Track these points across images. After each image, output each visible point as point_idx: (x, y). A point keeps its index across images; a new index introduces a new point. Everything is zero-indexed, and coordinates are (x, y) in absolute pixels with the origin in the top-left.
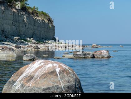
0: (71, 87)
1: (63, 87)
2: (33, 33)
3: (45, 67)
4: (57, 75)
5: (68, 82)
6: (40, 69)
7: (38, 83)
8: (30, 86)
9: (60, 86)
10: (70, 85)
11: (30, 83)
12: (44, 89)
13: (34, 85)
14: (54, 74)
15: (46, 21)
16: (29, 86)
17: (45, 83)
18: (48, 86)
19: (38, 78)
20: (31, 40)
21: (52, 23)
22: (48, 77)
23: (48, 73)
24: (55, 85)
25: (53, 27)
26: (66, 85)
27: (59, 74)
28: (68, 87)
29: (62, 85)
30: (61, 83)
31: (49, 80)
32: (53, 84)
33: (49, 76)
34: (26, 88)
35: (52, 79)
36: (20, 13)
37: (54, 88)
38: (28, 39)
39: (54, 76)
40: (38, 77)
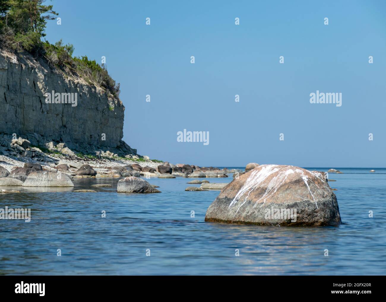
0: (328, 204)
1: (316, 203)
2: (61, 127)
3: (282, 174)
4: (305, 185)
5: (323, 197)
6: (275, 177)
7: (278, 198)
8: (265, 202)
9: (312, 202)
10: (326, 201)
11: (262, 198)
12: (288, 205)
13: (271, 201)
14: (301, 184)
15: (99, 89)
16: (262, 203)
17: (289, 197)
18: (295, 202)
19: (275, 191)
20: (59, 150)
21: (115, 97)
22: (291, 189)
23: (290, 182)
24: (304, 200)
25: (120, 107)
26: (321, 200)
27: (309, 185)
28: (324, 204)
29: (315, 201)
30: (312, 197)
31: (295, 193)
32: (301, 198)
33: (293, 187)
34: (258, 205)
35: (299, 191)
36: (26, 64)
37: (304, 204)
38: (51, 145)
39: (302, 186)
40: (274, 189)
